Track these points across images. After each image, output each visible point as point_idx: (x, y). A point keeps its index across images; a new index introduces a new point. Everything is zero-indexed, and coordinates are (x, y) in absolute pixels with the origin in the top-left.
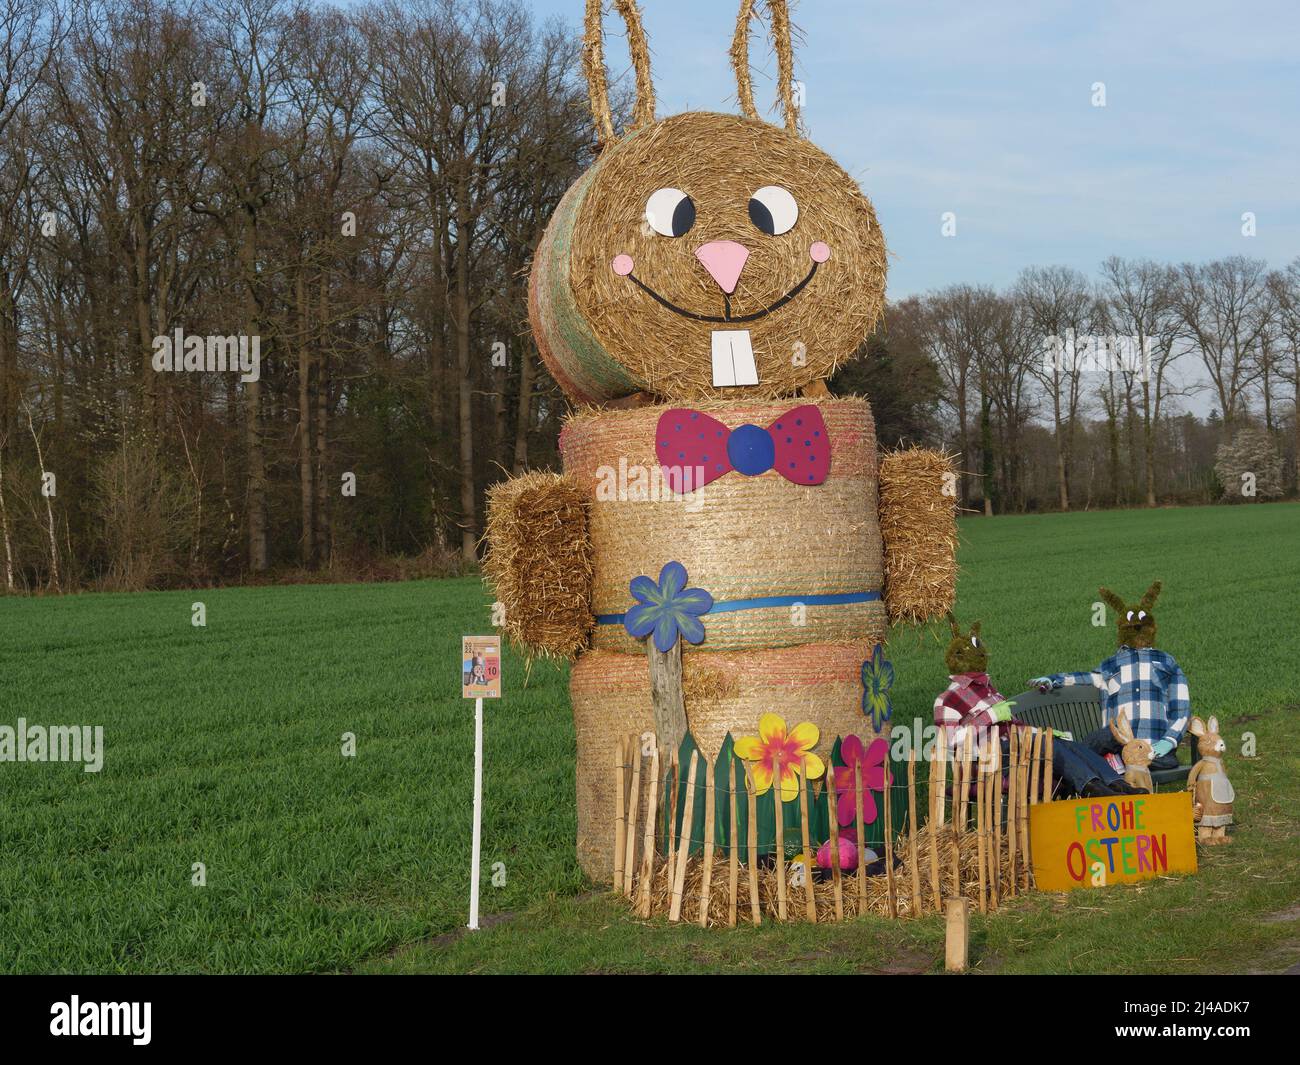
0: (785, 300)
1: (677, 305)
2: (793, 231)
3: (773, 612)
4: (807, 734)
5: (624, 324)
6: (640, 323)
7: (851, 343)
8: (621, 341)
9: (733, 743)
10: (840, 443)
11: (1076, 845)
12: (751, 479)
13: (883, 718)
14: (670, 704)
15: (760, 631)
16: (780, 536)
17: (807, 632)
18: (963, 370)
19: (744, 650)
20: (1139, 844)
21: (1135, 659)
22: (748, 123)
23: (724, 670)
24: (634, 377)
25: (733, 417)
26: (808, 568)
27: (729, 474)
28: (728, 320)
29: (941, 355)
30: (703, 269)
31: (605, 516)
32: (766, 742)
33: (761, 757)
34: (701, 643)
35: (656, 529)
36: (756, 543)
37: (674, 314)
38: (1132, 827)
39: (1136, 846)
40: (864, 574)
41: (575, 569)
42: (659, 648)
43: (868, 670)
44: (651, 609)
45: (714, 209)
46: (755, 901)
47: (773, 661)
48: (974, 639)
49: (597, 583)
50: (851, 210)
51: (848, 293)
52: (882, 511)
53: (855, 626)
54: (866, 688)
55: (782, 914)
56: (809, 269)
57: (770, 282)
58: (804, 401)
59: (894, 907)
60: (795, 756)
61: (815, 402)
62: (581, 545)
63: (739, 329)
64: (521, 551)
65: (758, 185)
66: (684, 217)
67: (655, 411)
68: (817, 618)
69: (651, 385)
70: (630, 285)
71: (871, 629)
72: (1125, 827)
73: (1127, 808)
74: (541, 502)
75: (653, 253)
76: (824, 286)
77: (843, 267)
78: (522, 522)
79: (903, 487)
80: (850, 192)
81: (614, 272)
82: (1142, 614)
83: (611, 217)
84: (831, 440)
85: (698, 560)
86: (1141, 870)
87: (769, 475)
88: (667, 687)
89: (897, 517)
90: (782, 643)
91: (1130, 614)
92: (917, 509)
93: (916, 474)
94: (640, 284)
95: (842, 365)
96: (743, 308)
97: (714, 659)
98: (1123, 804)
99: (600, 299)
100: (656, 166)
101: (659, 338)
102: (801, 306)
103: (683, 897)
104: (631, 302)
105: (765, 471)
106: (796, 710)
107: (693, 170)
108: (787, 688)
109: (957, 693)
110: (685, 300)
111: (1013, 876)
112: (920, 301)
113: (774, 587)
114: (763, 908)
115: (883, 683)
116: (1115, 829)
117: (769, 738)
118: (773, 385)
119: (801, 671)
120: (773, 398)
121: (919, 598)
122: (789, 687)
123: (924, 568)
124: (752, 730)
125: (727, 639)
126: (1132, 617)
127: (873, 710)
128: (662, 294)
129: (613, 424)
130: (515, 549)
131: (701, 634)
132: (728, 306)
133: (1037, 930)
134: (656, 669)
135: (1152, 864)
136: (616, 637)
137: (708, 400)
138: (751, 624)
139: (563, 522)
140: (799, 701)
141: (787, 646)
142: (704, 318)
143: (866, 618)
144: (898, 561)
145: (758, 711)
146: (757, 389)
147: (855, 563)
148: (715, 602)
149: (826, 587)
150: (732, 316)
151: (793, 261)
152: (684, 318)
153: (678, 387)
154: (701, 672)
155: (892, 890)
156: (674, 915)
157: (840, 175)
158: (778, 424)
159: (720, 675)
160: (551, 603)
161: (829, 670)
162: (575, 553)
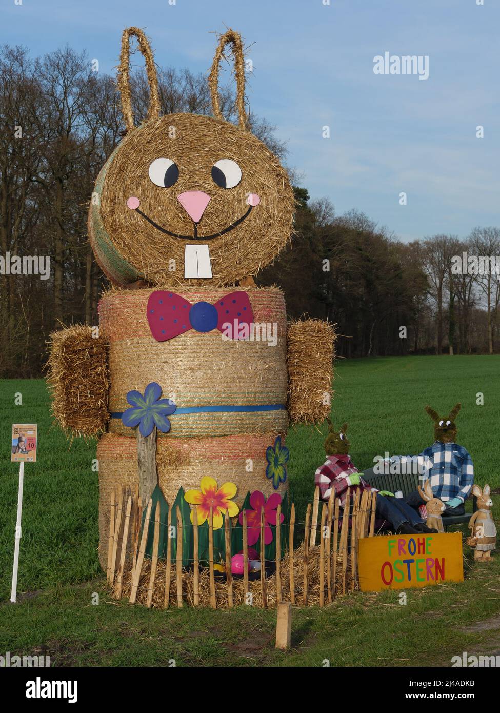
0: (231, 228)
1: (165, 228)
2: (238, 186)
3: (213, 415)
4: (229, 489)
5: (132, 239)
6: (142, 239)
7: (270, 255)
8: (130, 249)
9: (184, 493)
10: (260, 315)
11: (387, 563)
12: (203, 334)
13: (280, 480)
14: (147, 468)
15: (204, 426)
16: (219, 370)
17: (233, 428)
18: (441, 279)
19: (194, 437)
20: (427, 563)
21: (443, 449)
22: (213, 121)
23: (181, 449)
24: (137, 271)
25: (194, 297)
26: (236, 389)
27: (190, 331)
28: (196, 238)
29: (430, 271)
30: (182, 207)
31: (117, 353)
32: (204, 493)
33: (200, 503)
34: (168, 432)
35: (146, 363)
36: (204, 373)
37: (162, 234)
38: (423, 553)
39: (425, 565)
40: (272, 394)
41: (98, 384)
42: (142, 435)
43: (271, 452)
44: (139, 411)
45: (191, 172)
46: (179, 593)
47: (211, 445)
48: (341, 435)
49: (112, 393)
50: (274, 175)
51: (270, 225)
52: (288, 356)
53: (264, 425)
54: (270, 463)
55: (196, 602)
56: (247, 210)
57: (222, 216)
58: (240, 289)
59: (265, 600)
60: (221, 502)
61: (245, 289)
62: (102, 370)
63: (202, 244)
64: (65, 373)
65: (218, 158)
66: (172, 176)
67: (148, 291)
68: (239, 420)
69: (147, 276)
70: (137, 215)
71: (275, 427)
72: (419, 553)
73: (421, 541)
74: (78, 344)
75: (152, 196)
76: (255, 220)
77: (268, 209)
78: (66, 355)
79: (301, 342)
80: (273, 164)
81: (127, 207)
82: (448, 423)
83: (128, 174)
84: (254, 312)
85: (169, 382)
86: (428, 579)
87: (214, 332)
88: (146, 458)
89: (297, 360)
90: (217, 434)
91: (441, 422)
92: (310, 356)
93: (309, 335)
94: (143, 215)
95: (264, 268)
96: (205, 232)
97: (175, 442)
98: (419, 539)
99: (118, 223)
100: (156, 145)
101: (153, 248)
102: (240, 232)
103: (138, 589)
104: (137, 225)
105: (212, 330)
106: (224, 475)
107: (179, 148)
108: (219, 461)
109: (329, 466)
110: (170, 225)
111: (344, 582)
112: (420, 242)
113: (214, 399)
114: (184, 598)
115: (282, 460)
116: (412, 554)
117: (206, 491)
118: (221, 278)
119: (228, 451)
120: (221, 287)
121: (309, 409)
122: (220, 461)
123: (312, 391)
124: (197, 486)
125: (184, 430)
126: (442, 424)
127: (273, 476)
128: (156, 221)
129: (124, 298)
130: (62, 371)
131: (168, 426)
132: (196, 230)
133: (345, 620)
134: (141, 448)
135: (434, 576)
136: (121, 426)
137: (180, 285)
138: (199, 422)
139: (91, 356)
140: (226, 469)
141: (220, 436)
142: (181, 237)
143: (272, 420)
144: (296, 387)
145: (200, 475)
146: (211, 280)
147: (266, 387)
148: (177, 408)
149: (247, 401)
150: (198, 236)
151: (237, 204)
152: (168, 236)
153: (163, 278)
154: (167, 450)
155: (264, 590)
156: (132, 599)
157: (268, 154)
158: (221, 302)
159: (178, 452)
160: (83, 404)
161: (245, 451)
162: (99, 375)
